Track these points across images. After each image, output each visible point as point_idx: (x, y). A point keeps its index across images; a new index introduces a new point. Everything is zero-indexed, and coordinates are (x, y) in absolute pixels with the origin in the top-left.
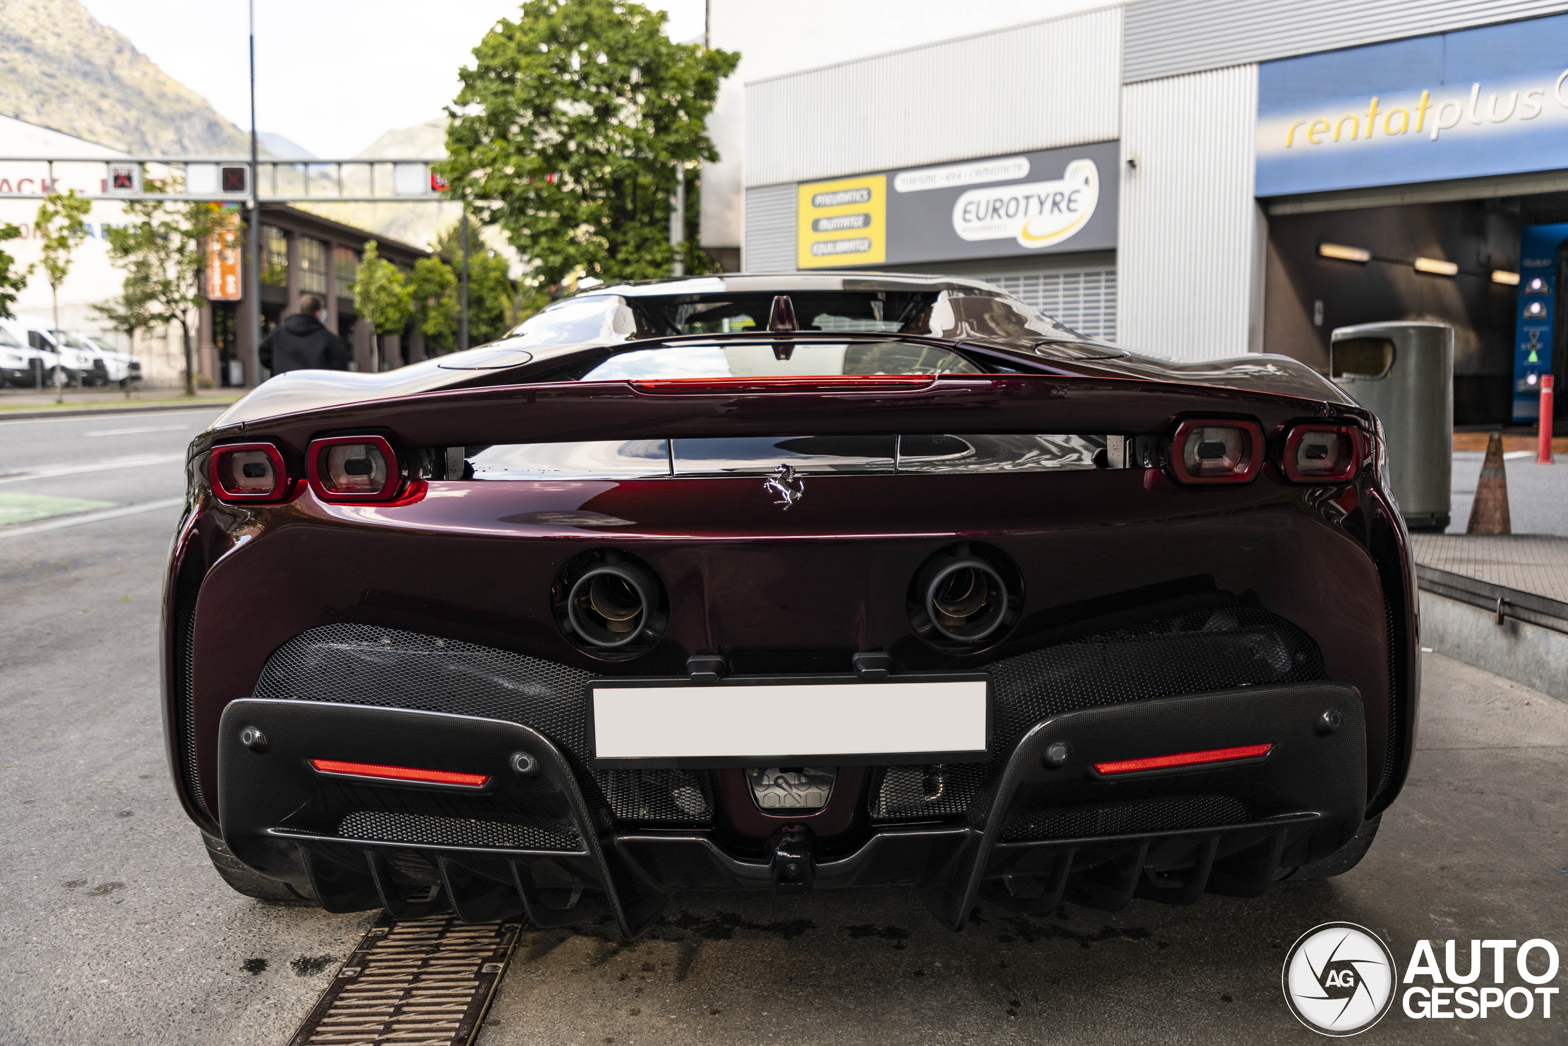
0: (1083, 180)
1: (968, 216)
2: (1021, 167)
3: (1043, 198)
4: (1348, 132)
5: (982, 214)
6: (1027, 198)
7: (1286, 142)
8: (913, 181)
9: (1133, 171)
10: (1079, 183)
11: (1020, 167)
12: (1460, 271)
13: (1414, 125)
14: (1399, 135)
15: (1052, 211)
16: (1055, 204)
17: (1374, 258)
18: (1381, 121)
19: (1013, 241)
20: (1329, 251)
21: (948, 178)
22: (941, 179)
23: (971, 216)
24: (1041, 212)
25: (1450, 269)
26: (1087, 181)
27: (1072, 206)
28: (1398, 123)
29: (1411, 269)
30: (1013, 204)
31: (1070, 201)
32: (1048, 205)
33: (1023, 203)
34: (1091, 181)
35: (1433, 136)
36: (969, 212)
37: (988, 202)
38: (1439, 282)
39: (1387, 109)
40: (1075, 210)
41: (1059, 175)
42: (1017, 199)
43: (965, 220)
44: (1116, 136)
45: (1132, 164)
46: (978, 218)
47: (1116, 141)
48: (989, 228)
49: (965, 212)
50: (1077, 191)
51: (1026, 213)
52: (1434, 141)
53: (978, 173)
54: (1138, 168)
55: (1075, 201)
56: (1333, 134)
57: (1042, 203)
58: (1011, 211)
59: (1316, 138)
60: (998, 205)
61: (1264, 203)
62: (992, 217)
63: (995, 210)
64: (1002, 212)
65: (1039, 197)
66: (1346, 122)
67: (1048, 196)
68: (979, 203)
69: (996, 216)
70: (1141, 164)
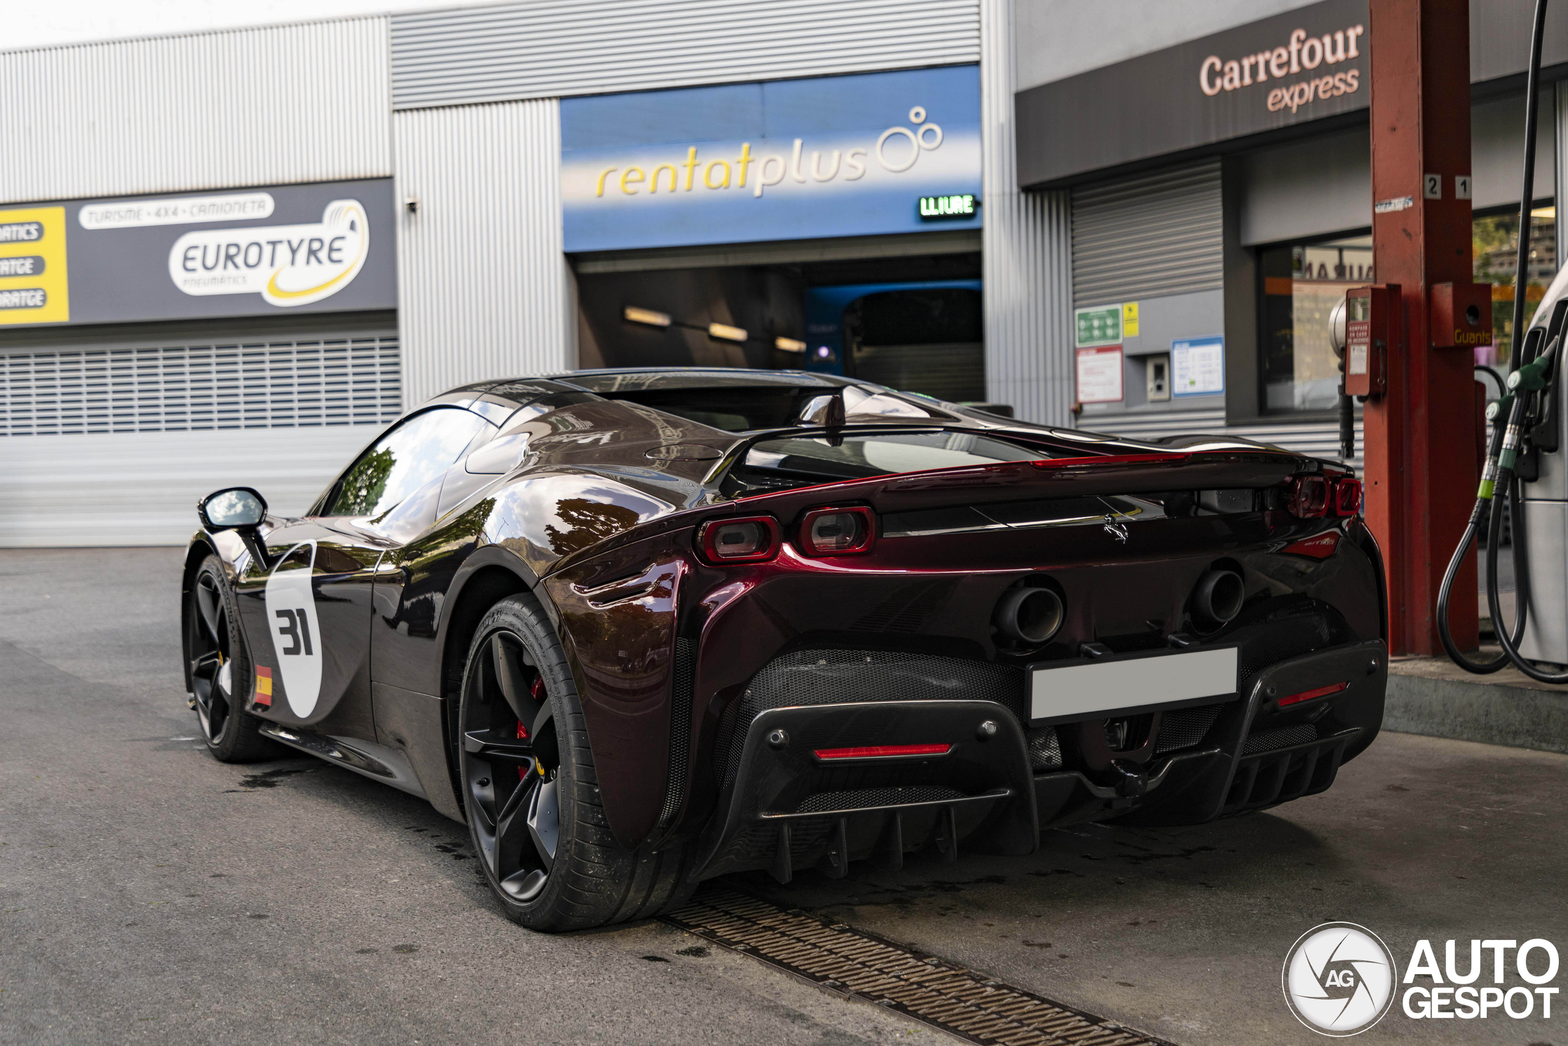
0: (348, 225)
1: (190, 265)
2: (264, 205)
3: (295, 245)
4: (666, 183)
5: (210, 262)
6: (274, 243)
7: (597, 191)
8: (107, 215)
9: (412, 216)
10: (343, 229)
11: (261, 205)
12: (750, 338)
13: (737, 181)
14: (721, 190)
15: (308, 262)
16: (312, 252)
17: (675, 323)
18: (701, 173)
19: (257, 296)
20: (635, 315)
21: (158, 214)
22: (148, 215)
23: (196, 264)
24: (293, 263)
25: (738, 334)
26: (352, 226)
27: (335, 256)
28: (719, 177)
29: (704, 334)
30: (254, 252)
31: (331, 250)
32: (303, 253)
33: (267, 250)
34: (358, 225)
35: (757, 193)
36: (193, 259)
37: (219, 247)
38: (730, 349)
39: (707, 161)
40: (339, 261)
41: (316, 218)
42: (258, 245)
43: (186, 269)
44: (388, 173)
45: (412, 207)
46: (206, 268)
47: (390, 178)
48: (222, 280)
49: (186, 258)
50: (342, 238)
51: (272, 264)
52: (758, 197)
53: (202, 209)
54: (419, 212)
55: (339, 250)
56: (649, 185)
57: (294, 252)
58: (252, 260)
59: (630, 188)
60: (233, 251)
61: (572, 259)
62: (225, 267)
63: (229, 258)
64: (239, 260)
65: (289, 242)
66: (663, 171)
67: (302, 241)
68: (205, 247)
69: (230, 264)
70: (423, 208)
